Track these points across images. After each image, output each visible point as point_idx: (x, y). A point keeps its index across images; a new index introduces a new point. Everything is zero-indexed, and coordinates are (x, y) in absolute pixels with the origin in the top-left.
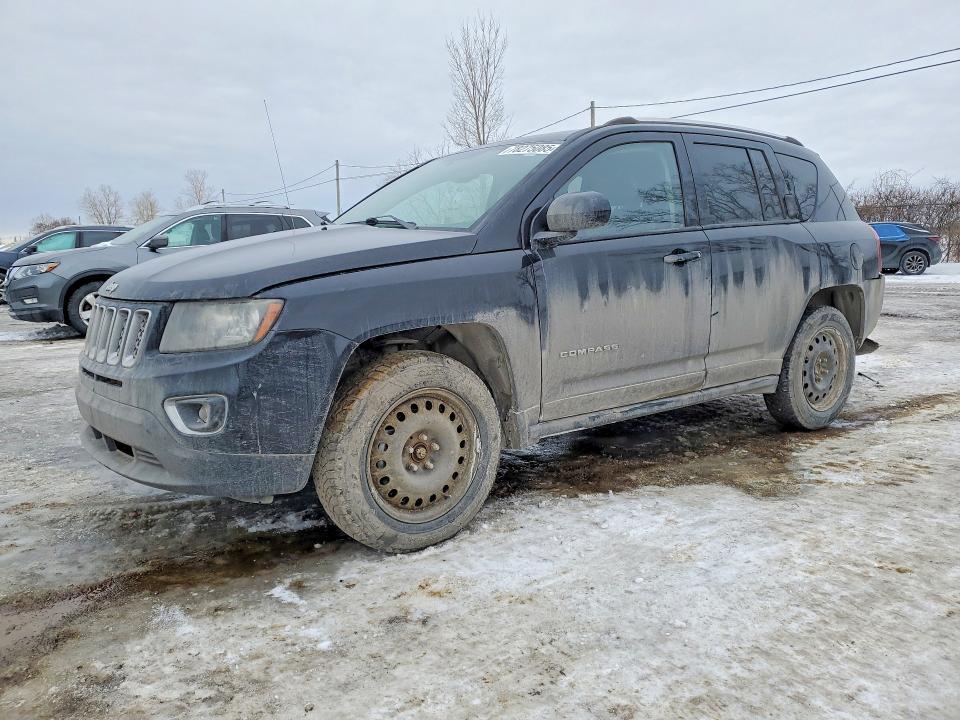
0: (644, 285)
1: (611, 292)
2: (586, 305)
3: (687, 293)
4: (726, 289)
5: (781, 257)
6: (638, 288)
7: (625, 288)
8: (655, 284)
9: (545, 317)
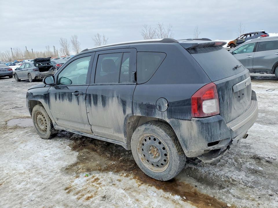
0: (68, 100)
1: (61, 99)
2: (56, 101)
3: (78, 104)
4: (91, 106)
5: (114, 98)
6: (66, 100)
7: (64, 100)
8: (70, 100)
9: (50, 102)
